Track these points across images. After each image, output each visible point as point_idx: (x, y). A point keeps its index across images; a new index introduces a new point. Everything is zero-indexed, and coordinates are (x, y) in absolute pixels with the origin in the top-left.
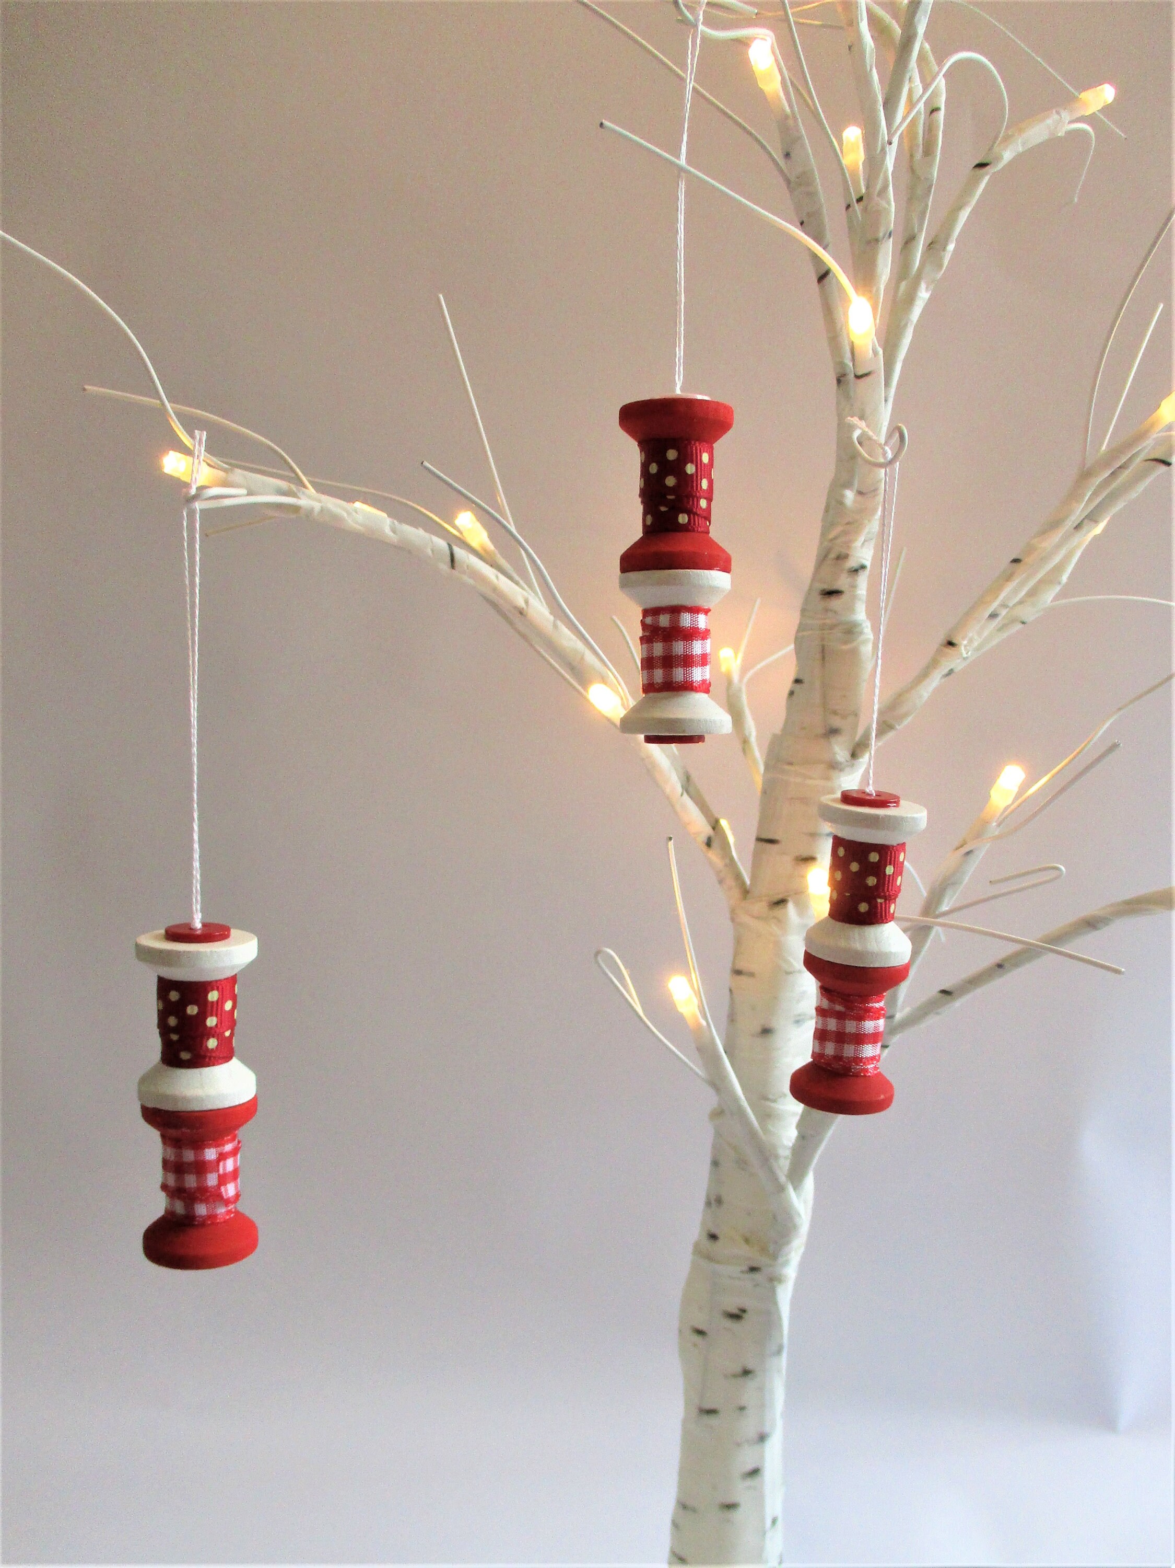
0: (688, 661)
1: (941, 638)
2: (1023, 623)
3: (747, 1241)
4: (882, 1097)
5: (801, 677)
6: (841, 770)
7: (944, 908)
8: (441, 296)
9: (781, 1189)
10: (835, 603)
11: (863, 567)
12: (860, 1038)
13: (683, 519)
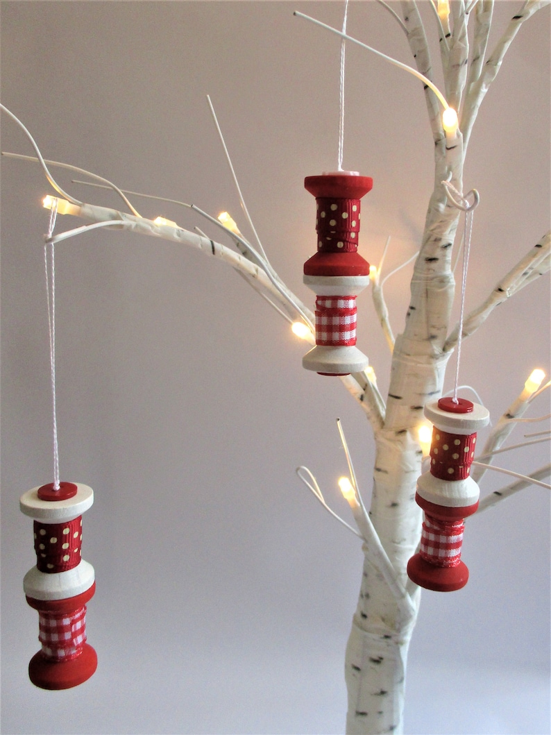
0: (342, 328)
1: (494, 286)
2: (541, 274)
3: (383, 619)
4: (462, 580)
5: (414, 306)
6: (437, 359)
7: (498, 448)
8: (208, 96)
9: (403, 596)
10: (433, 265)
11: (450, 245)
12: (448, 546)
13: (340, 245)
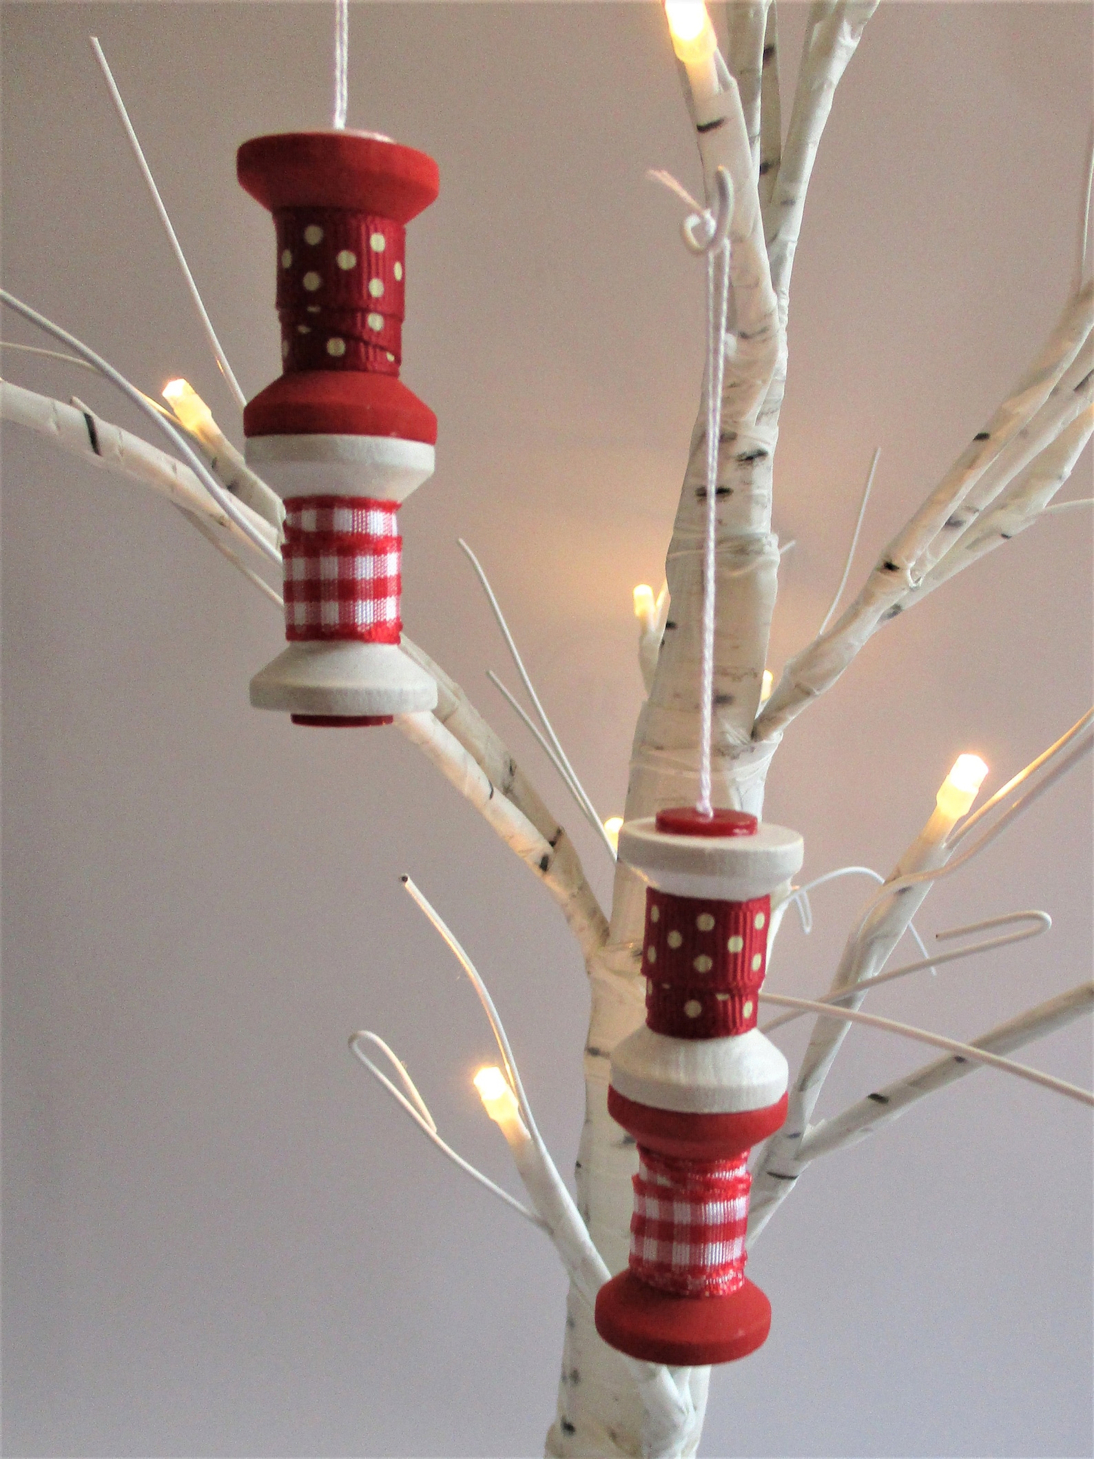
1: (876, 560)
2: (1005, 536)
3: (613, 1436)
5: (673, 620)
6: (734, 757)
7: (871, 972)
11: (762, 454)
12: (700, 1234)
13: (336, 347)
